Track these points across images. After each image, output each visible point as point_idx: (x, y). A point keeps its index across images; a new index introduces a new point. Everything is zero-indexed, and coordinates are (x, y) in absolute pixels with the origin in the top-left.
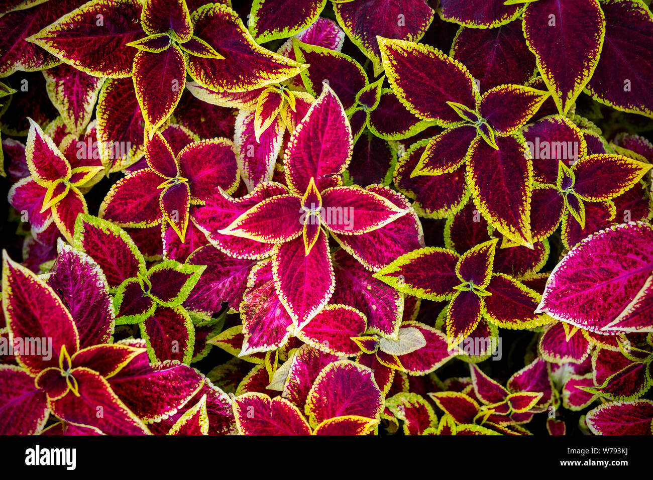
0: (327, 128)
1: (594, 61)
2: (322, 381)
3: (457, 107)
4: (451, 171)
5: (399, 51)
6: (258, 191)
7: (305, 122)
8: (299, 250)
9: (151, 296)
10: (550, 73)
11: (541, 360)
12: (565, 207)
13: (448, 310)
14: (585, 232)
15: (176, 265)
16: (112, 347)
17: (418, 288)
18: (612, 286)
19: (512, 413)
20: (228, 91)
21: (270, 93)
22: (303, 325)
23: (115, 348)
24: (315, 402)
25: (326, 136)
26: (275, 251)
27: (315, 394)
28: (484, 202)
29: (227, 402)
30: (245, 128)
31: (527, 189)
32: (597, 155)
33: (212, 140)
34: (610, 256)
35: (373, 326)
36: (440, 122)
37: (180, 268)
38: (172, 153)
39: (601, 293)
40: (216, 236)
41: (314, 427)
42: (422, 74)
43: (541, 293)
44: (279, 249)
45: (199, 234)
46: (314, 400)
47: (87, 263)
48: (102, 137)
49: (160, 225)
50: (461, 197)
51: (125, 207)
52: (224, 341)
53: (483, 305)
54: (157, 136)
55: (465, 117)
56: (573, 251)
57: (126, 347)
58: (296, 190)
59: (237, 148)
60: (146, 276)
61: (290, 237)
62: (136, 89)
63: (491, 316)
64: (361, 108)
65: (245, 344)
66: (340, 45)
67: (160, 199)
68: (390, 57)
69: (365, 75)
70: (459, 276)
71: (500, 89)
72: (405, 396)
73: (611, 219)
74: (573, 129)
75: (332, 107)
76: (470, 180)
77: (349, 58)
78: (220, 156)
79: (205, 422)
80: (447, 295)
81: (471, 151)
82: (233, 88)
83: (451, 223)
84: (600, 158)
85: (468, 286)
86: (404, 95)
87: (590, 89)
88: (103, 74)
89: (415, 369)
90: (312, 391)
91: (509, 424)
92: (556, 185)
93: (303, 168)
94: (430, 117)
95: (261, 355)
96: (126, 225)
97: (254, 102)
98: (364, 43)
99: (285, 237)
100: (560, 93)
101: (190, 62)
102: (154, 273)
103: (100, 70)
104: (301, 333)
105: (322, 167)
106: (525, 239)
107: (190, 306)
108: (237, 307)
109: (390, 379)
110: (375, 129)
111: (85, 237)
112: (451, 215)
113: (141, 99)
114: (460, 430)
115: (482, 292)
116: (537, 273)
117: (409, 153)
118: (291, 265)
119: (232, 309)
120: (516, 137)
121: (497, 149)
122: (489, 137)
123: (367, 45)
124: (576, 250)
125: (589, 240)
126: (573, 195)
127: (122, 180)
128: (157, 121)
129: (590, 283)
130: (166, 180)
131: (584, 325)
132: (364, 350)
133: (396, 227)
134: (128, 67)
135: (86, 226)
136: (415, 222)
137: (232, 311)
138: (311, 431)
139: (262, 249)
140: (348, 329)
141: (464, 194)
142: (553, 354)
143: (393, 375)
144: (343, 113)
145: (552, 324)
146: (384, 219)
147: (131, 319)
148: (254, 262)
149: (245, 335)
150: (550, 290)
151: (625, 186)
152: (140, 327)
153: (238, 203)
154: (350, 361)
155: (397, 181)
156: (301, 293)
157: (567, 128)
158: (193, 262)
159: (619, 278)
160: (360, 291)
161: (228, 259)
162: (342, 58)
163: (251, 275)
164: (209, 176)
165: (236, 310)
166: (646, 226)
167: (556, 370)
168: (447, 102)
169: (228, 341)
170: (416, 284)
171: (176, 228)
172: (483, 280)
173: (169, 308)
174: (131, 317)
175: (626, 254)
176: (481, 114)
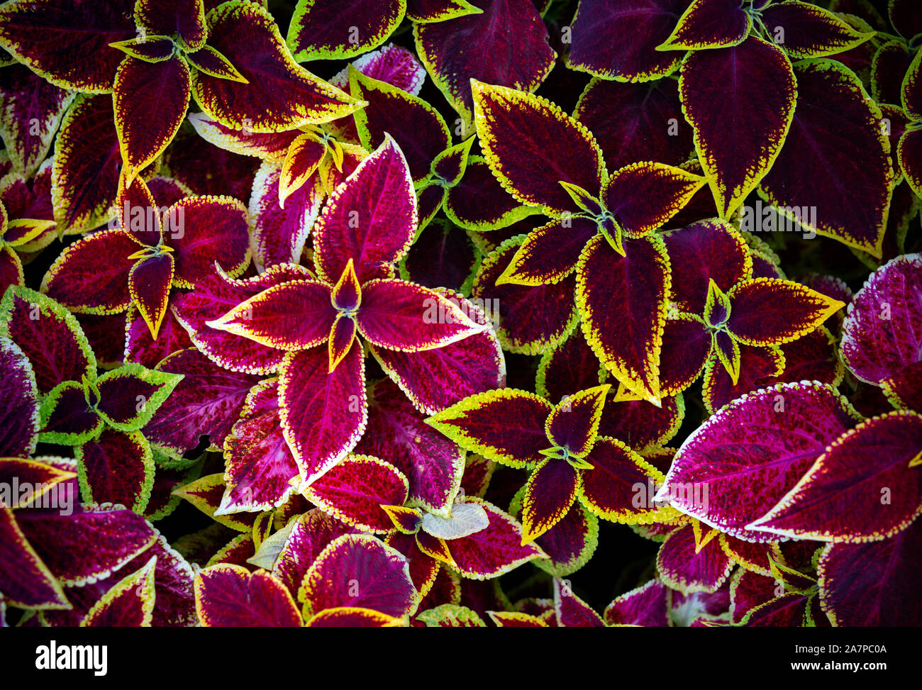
0: (383, 195)
1: (776, 147)
2: (330, 557)
3: (573, 190)
4: (555, 282)
5: (500, 103)
6: (271, 274)
7: (352, 181)
8: (321, 367)
9: (98, 412)
10: (711, 156)
11: (658, 583)
12: (712, 349)
13: (528, 484)
14: (737, 390)
15: (140, 371)
16: (29, 464)
17: (487, 445)
18: (768, 471)
21: (308, 141)
22: (314, 478)
24: (315, 585)
25: (380, 206)
26: (286, 361)
27: (316, 574)
28: (597, 330)
29: (187, 574)
30: (266, 190)
31: (660, 315)
32: (765, 279)
33: (216, 198)
34: (770, 430)
35: (416, 496)
36: (546, 210)
37: (145, 374)
39: (751, 480)
40: (205, 333)
41: (307, 619)
42: (529, 139)
43: (665, 473)
44: (291, 361)
45: (180, 333)
46: (314, 582)
47: (11, 353)
48: (59, 179)
49: (125, 312)
50: (565, 324)
51: (78, 282)
52: (198, 494)
53: (579, 483)
54: (138, 183)
55: (583, 207)
56: (718, 416)
57: (47, 467)
58: (326, 277)
59: (252, 218)
60: (95, 384)
61: (310, 343)
62: (116, 112)
63: (589, 499)
64: (436, 182)
65: (226, 499)
66: (418, 88)
67: (130, 274)
68: (487, 110)
69: (448, 133)
70: (550, 436)
71: (636, 168)
72: (452, 610)
73: (776, 375)
74: (736, 239)
75: (392, 166)
76: (580, 298)
77: (427, 106)
78: (225, 222)
79: (150, 597)
80: (530, 462)
81: (586, 254)
82: (256, 127)
83: (548, 362)
84: (769, 284)
85: (561, 453)
86: (500, 166)
87: (768, 192)
88: (71, 85)
89: (471, 569)
90: (312, 568)
92: (702, 317)
93: (340, 247)
94: (534, 202)
95: (247, 518)
96: (76, 309)
97: (283, 153)
98: (452, 89)
99: (302, 343)
100: (723, 188)
101: (198, 82)
102: (107, 381)
103: (68, 79)
104: (309, 490)
105: (368, 251)
106: (650, 390)
107: (153, 434)
108: (220, 444)
109: (432, 576)
110: (453, 214)
111: (13, 317)
112: (550, 350)
113: (122, 127)
115: (581, 463)
116: (664, 446)
117: (498, 253)
118: (306, 387)
119: (213, 445)
120: (652, 241)
121: (624, 255)
122: (614, 238)
123: (455, 92)
124: (721, 415)
125: (743, 401)
126: (726, 333)
127: (79, 241)
128: (140, 162)
129: (736, 464)
130: (143, 248)
131: (722, 525)
132: (399, 527)
133: (467, 356)
134: (108, 78)
135: (19, 302)
136: (496, 353)
137: (213, 448)
138: (302, 621)
139: (268, 360)
140: (378, 493)
141: (571, 319)
142: (676, 575)
143: (438, 570)
144: (408, 177)
145: (678, 526)
146: (449, 335)
147: (63, 437)
148: (254, 380)
149: (227, 484)
150: (677, 468)
151: (802, 329)
152: (75, 452)
153: (240, 286)
154: (375, 539)
155: (477, 293)
156: (316, 431)
157: (728, 236)
158: (165, 369)
159: (780, 462)
160: (405, 444)
161: (218, 375)
162: (417, 104)
163: (249, 399)
164: (204, 249)
165: (219, 447)
166: (825, 389)
167: (679, 603)
168: (561, 182)
169: (202, 494)
170: (486, 440)
171: (146, 318)
172: (583, 445)
173: (122, 432)
174: (63, 435)
175: (793, 429)
176: (606, 203)
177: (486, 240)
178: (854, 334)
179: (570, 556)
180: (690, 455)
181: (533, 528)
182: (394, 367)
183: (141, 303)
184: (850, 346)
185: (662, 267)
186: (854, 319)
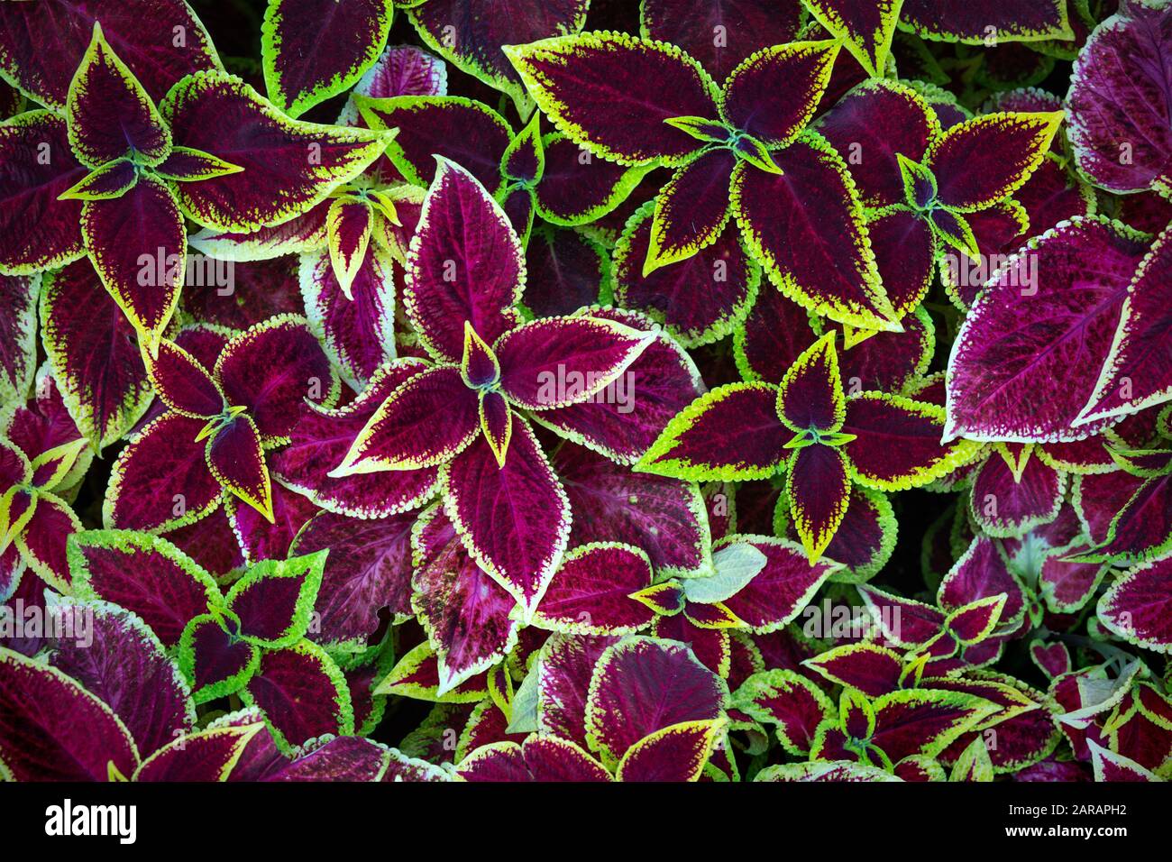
0: (466, 231)
2: (603, 684)
3: (685, 123)
4: (713, 242)
5: (550, 60)
6: (377, 384)
7: (424, 230)
8: (486, 466)
9: (245, 638)
10: (830, 9)
11: (982, 538)
12: (935, 236)
13: (788, 491)
15: (273, 568)
16: (201, 738)
17: (721, 466)
18: (1064, 348)
19: (963, 650)
20: (268, 225)
21: (345, 207)
22: (536, 600)
23: (206, 738)
24: (602, 725)
25: (469, 245)
26: (443, 477)
27: (597, 711)
28: (788, 275)
29: (444, 780)
30: (320, 287)
31: (856, 223)
32: (960, 125)
33: (267, 323)
34: (1043, 298)
35: (662, 566)
36: (665, 162)
37: (281, 569)
38: (203, 369)
39: (1049, 367)
40: (329, 487)
41: (614, 767)
42: (605, 88)
43: (943, 405)
44: (448, 474)
45: (296, 502)
46: (598, 721)
47: (109, 616)
48: (68, 385)
49: (221, 506)
50: (745, 284)
51: (147, 496)
52: (405, 681)
53: (847, 462)
54: (166, 347)
55: (705, 138)
56: (975, 310)
57: (225, 731)
58: (445, 358)
59: (317, 328)
60: (225, 607)
61: (462, 443)
62: (101, 273)
63: (867, 476)
64: (515, 186)
65: (443, 670)
66: (444, 85)
67: (207, 460)
68: (539, 75)
69: (504, 122)
70: (788, 424)
71: (750, 63)
72: (762, 679)
73: (1023, 232)
74: (904, 94)
75: (462, 191)
76: (752, 245)
77: (465, 102)
78: (290, 347)
80: (777, 464)
81: (736, 191)
82: (276, 217)
83: (743, 339)
84: (967, 129)
85: (809, 437)
86: (585, 134)
87: (911, 22)
88: (33, 267)
89: (763, 621)
90: (589, 708)
91: (964, 671)
92: (906, 204)
93: (444, 315)
94: (645, 158)
95: (477, 683)
96: (161, 529)
97: (321, 234)
98: (485, 68)
99: (453, 448)
100: (860, 40)
101: (183, 195)
102: (239, 597)
103: (25, 262)
104: (537, 616)
105: (478, 304)
106: (883, 317)
108: (407, 608)
109: (725, 651)
110: (553, 215)
111: (91, 572)
112: (739, 325)
113: (116, 289)
114: (880, 709)
115: (838, 438)
116: (925, 376)
117: (626, 237)
118: (480, 498)
119: (399, 615)
120: (806, 140)
121: (781, 172)
122: (759, 158)
123: (490, 69)
124: (979, 307)
126: (942, 210)
127: (127, 448)
128: (157, 321)
129: (1022, 356)
130: (207, 422)
131: (1037, 436)
132: (660, 611)
133: (646, 374)
134: (74, 239)
135: (89, 552)
136: (679, 355)
137: (400, 618)
138: (611, 776)
139: (418, 486)
140: (619, 583)
141: (750, 276)
142: (1000, 520)
143: (728, 641)
144: (486, 196)
145: (981, 460)
146: (620, 359)
147: (220, 687)
148: (412, 516)
149: (438, 653)
150: (955, 392)
151: (1029, 164)
152: (242, 698)
153: (348, 414)
154: (640, 638)
155: (622, 296)
156: (514, 544)
157: (892, 95)
158: (300, 552)
159: (1073, 331)
160: (621, 511)
161: (363, 530)
162: (452, 104)
163: (415, 542)
164: (281, 389)
165: (407, 614)
166: (1088, 221)
167: (1015, 551)
168: (666, 121)
169: (410, 679)
170: (716, 460)
171: (251, 501)
172: (832, 415)
173: (284, 649)
174: (219, 684)
175: (1070, 285)
176: (730, 121)
177: (602, 229)
178: (1086, 143)
179: (870, 552)
180: (963, 370)
181: (816, 539)
182: (571, 426)
183: (237, 487)
184: (1087, 159)
185: (832, 166)
186: (1078, 126)
